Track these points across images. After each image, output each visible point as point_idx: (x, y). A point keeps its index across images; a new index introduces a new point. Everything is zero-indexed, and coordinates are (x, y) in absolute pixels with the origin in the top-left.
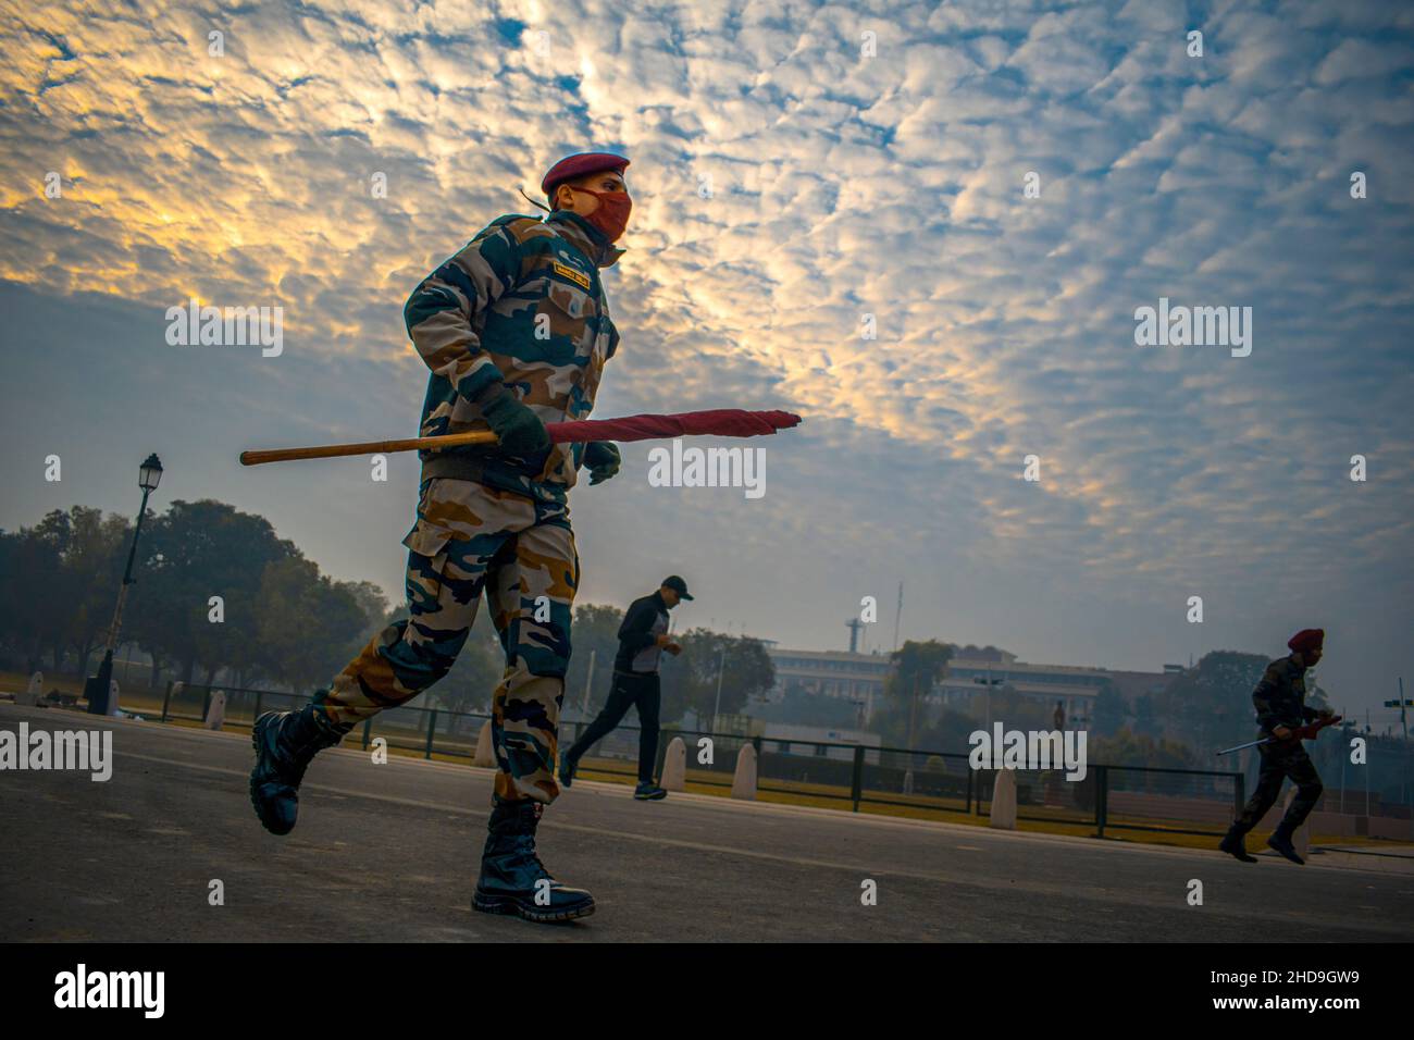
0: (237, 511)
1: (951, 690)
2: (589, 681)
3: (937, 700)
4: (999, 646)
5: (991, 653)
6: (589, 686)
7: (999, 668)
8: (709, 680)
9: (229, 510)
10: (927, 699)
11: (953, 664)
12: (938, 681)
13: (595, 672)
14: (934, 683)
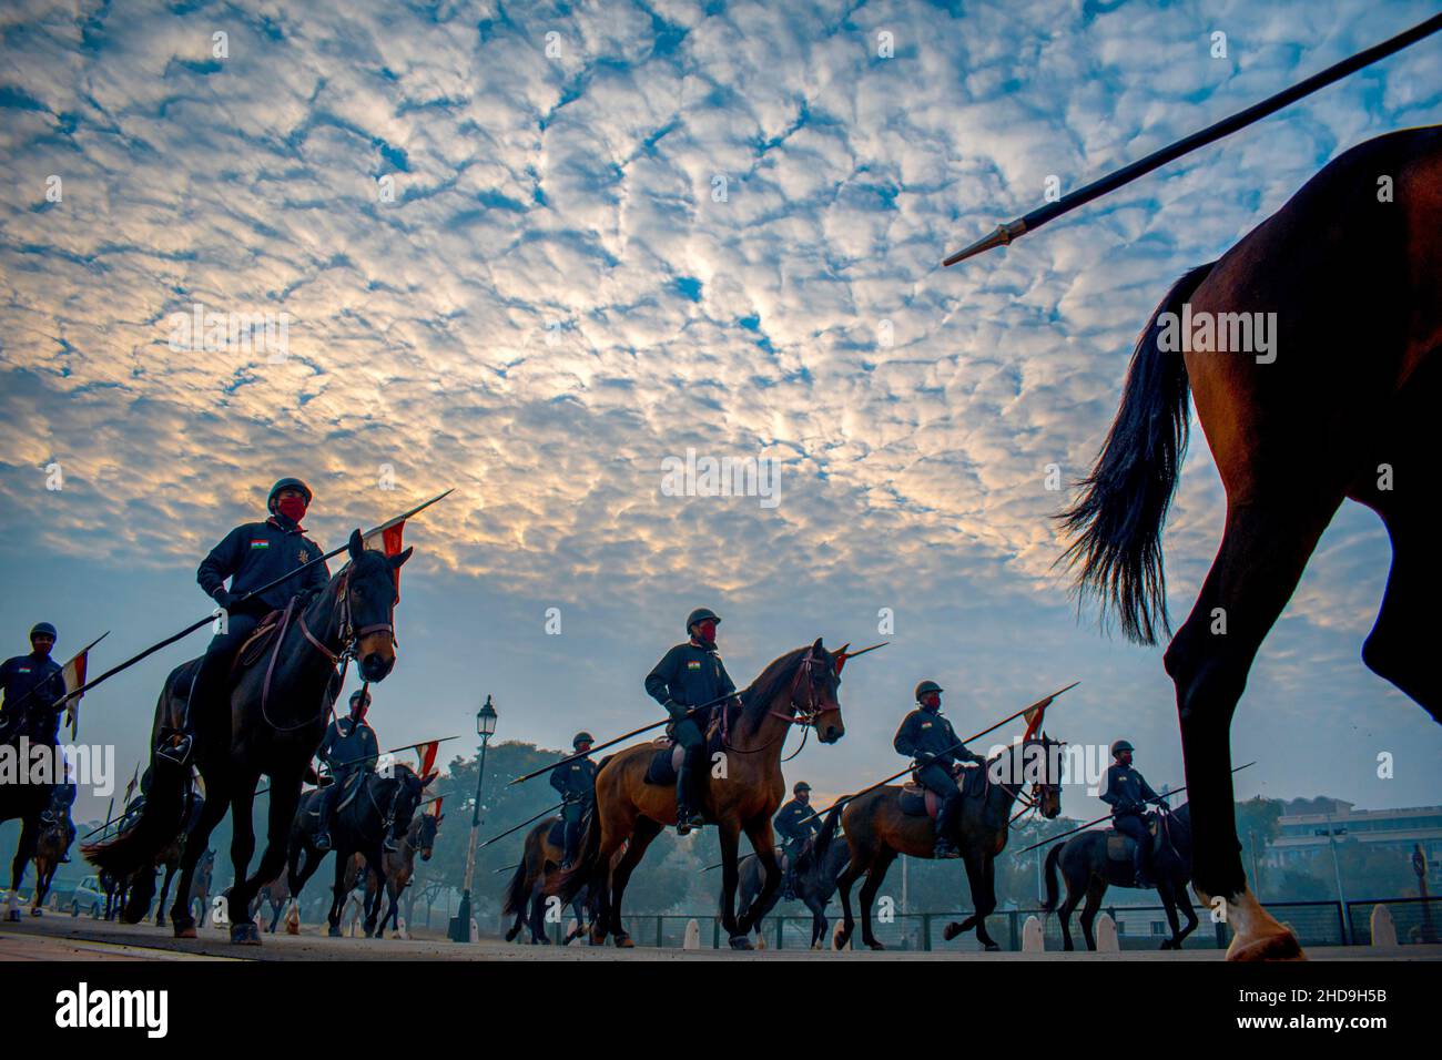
0: (538, 749)
1: (1287, 851)
2: (904, 880)
3: (1272, 862)
4: (1331, 796)
5: (1323, 804)
6: (904, 885)
7: (1335, 819)
8: (1024, 867)
9: (530, 748)
10: (1261, 862)
11: (1283, 821)
12: (1271, 841)
13: (908, 871)
14: (1267, 845)
